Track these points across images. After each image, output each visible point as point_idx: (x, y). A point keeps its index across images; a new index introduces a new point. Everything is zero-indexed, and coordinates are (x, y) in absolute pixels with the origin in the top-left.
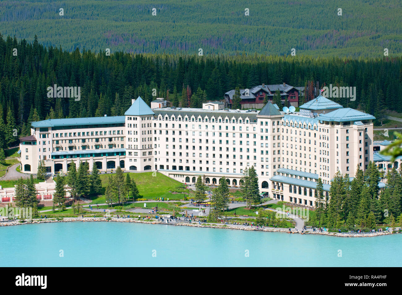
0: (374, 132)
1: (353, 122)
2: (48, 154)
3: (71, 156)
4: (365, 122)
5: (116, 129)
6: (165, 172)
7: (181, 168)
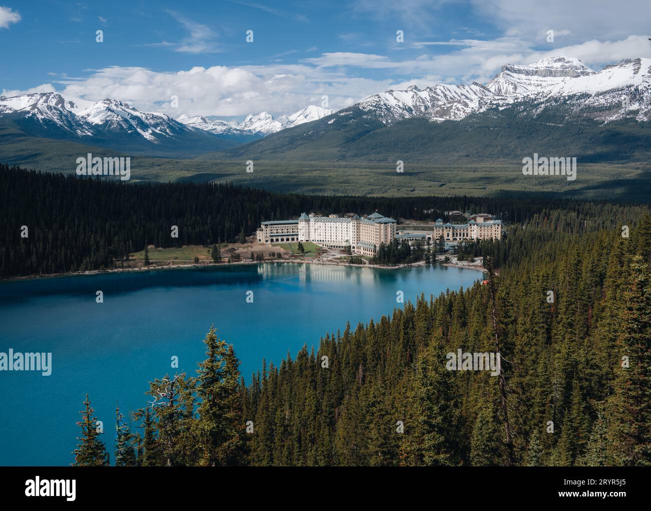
0: (397, 227)
1: (389, 223)
2: (268, 235)
3: (277, 236)
4: (393, 223)
5: (295, 225)
6: (314, 242)
7: (321, 241)
